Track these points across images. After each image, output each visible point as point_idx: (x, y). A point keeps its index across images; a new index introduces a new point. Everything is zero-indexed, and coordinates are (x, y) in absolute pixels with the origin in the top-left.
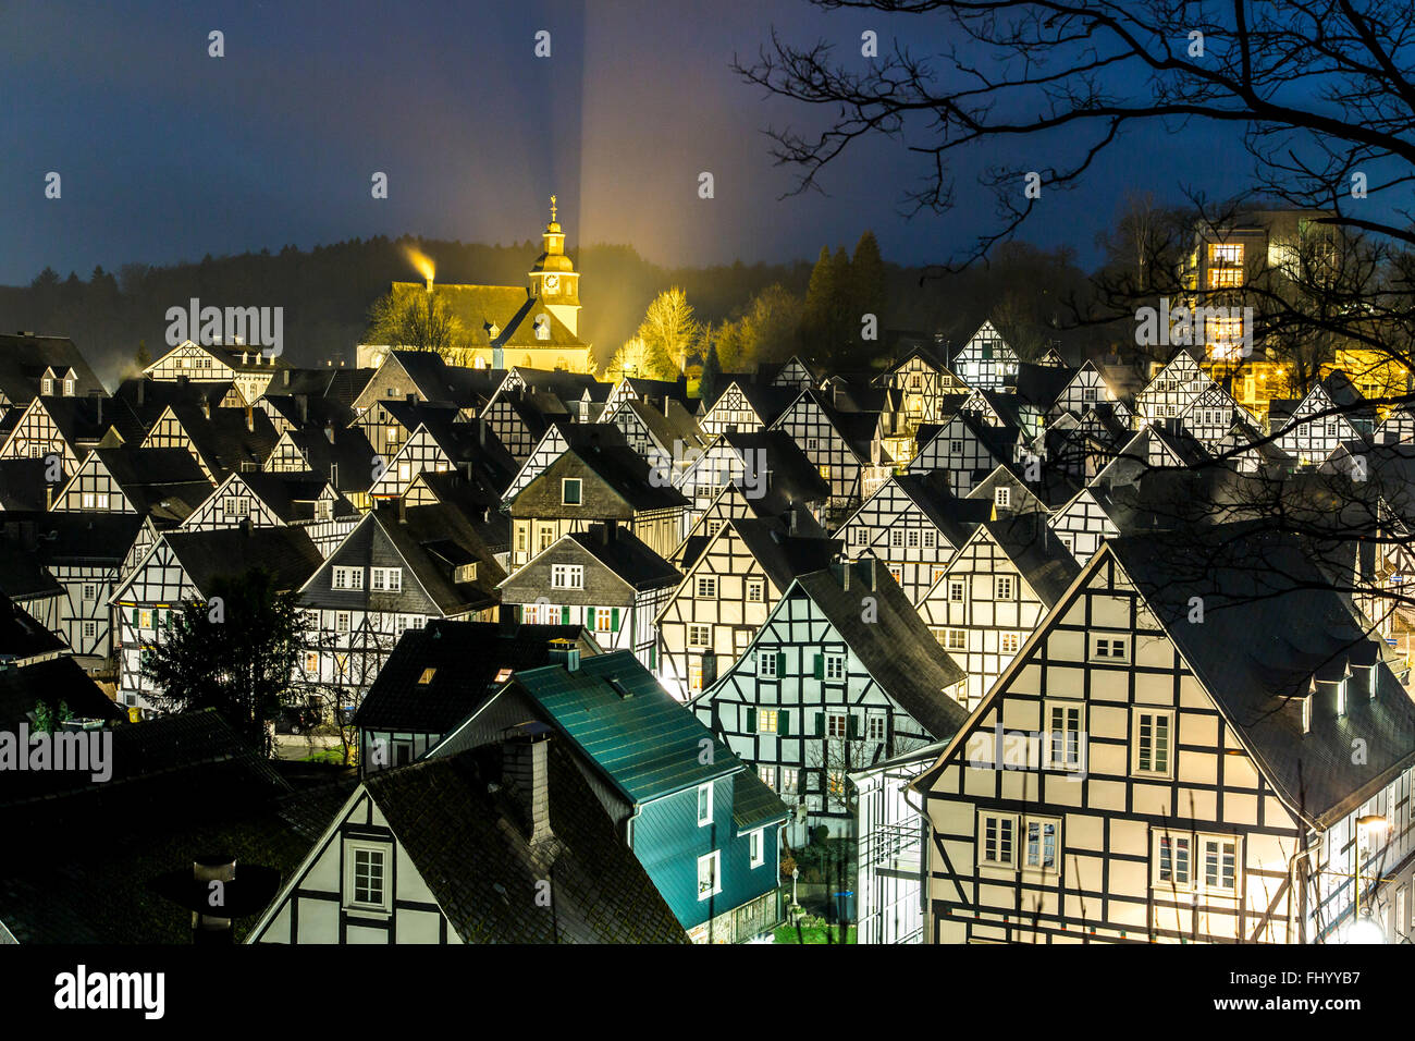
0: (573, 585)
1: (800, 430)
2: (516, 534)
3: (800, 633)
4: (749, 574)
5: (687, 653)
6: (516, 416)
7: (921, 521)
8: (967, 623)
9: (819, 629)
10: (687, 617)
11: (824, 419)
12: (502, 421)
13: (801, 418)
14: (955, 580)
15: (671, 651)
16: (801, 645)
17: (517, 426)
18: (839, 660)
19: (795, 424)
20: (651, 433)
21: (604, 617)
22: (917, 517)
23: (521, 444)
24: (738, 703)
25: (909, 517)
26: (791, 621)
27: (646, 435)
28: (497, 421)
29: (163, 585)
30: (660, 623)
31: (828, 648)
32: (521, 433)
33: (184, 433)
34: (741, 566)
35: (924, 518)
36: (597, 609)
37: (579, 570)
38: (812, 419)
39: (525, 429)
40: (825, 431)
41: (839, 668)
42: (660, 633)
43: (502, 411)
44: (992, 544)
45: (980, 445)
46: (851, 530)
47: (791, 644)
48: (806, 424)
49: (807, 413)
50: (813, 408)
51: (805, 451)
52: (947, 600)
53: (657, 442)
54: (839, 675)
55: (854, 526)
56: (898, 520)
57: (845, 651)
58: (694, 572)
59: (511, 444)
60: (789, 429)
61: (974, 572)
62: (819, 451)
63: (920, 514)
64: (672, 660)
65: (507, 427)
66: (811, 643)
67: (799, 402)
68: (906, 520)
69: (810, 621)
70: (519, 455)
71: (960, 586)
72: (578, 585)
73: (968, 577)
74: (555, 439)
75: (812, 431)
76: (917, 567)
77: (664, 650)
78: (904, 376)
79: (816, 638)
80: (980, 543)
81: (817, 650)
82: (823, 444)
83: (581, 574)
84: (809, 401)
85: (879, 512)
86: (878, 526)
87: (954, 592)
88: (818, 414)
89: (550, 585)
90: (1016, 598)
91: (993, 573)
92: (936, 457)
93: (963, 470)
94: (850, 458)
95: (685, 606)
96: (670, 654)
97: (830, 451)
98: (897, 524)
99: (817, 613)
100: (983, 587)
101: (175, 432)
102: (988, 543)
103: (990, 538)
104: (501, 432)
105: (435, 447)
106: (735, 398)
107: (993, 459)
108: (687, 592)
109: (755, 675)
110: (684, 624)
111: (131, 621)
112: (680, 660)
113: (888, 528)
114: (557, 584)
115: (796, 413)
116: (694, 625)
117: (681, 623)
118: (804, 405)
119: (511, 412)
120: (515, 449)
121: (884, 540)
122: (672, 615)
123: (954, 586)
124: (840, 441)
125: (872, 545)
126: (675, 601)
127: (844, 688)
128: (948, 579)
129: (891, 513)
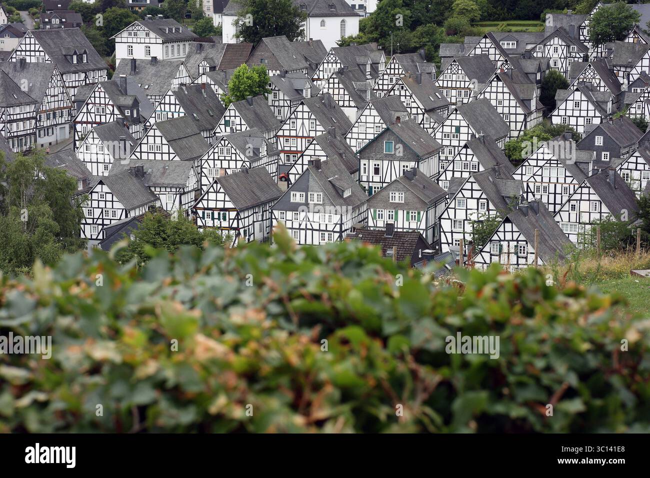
0: (399, 200)
1: (493, 96)
2: (362, 167)
3: (509, 236)
4: (480, 198)
5: (452, 232)
6: (341, 86)
7: (557, 164)
8: (578, 221)
9: (516, 235)
10: (452, 217)
11: (506, 90)
12: (334, 88)
13: (494, 89)
14: (572, 203)
15: (445, 231)
16: (508, 241)
17: (342, 91)
18: (524, 247)
19: (491, 92)
20: (414, 96)
21: (413, 214)
22: (556, 162)
23: (344, 101)
24: (483, 263)
25: (552, 162)
26: (505, 232)
27: (411, 96)
28: (331, 88)
29: (216, 200)
30: (440, 218)
31: (519, 242)
32: (344, 94)
33: (177, 102)
34: (477, 194)
35: (559, 162)
36: (411, 212)
37: (402, 194)
38: (500, 90)
39: (346, 93)
40: (507, 96)
41: (524, 250)
42: (440, 223)
43: (334, 83)
44: (589, 188)
45: (590, 104)
46: (524, 168)
47: (504, 240)
48: (497, 92)
49: (497, 87)
50: (500, 84)
51: (497, 107)
52: (569, 211)
53: (417, 100)
54: (524, 253)
55: (525, 166)
56: (546, 163)
57: (527, 243)
58: (455, 197)
59: (339, 101)
60: (487, 95)
61: (581, 200)
62: (503, 107)
63: (557, 161)
64: (445, 235)
65: (336, 91)
66: (513, 240)
67: (493, 80)
68: (550, 164)
69: (512, 232)
70: (343, 106)
71: (575, 206)
72: (402, 200)
73: (578, 202)
74: (370, 109)
75: (500, 96)
76: (555, 185)
77: (442, 230)
78: (549, 47)
79: (515, 239)
80: (584, 187)
81: (515, 243)
82: (506, 103)
83: (403, 195)
84: (499, 80)
85: (537, 160)
86: (537, 166)
87: (572, 208)
88: (503, 87)
89: (389, 200)
90: (599, 211)
91: (589, 200)
92: (566, 110)
93: (580, 116)
94: (520, 111)
95: (451, 212)
96: (444, 232)
97: (509, 107)
98: (546, 165)
99: (515, 229)
100: (585, 206)
101: (173, 101)
102: (587, 187)
103: (588, 185)
104: (333, 94)
105: (309, 112)
106: (455, 67)
107: (596, 111)
108: (452, 205)
109: (490, 252)
110: (451, 219)
111: (201, 216)
112: (449, 235)
113: (541, 167)
114: (392, 200)
115: (491, 87)
116: (455, 219)
117: (449, 219)
118: (496, 82)
119: (339, 83)
120: (341, 103)
121: (539, 173)
122: (445, 215)
123: (572, 205)
124: (515, 101)
125: (534, 175)
126: (447, 209)
127: (526, 258)
128: (569, 202)
129: (543, 160)
